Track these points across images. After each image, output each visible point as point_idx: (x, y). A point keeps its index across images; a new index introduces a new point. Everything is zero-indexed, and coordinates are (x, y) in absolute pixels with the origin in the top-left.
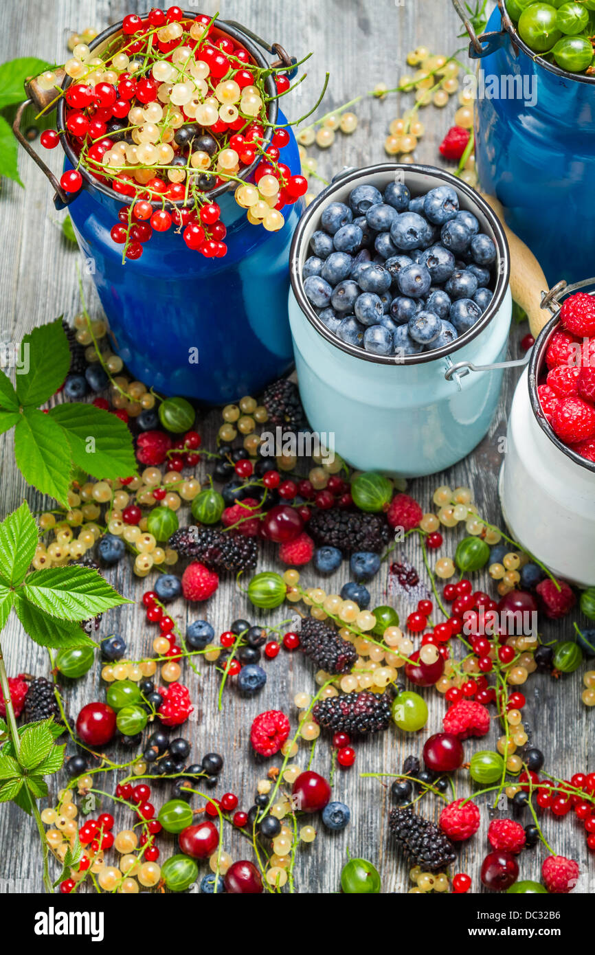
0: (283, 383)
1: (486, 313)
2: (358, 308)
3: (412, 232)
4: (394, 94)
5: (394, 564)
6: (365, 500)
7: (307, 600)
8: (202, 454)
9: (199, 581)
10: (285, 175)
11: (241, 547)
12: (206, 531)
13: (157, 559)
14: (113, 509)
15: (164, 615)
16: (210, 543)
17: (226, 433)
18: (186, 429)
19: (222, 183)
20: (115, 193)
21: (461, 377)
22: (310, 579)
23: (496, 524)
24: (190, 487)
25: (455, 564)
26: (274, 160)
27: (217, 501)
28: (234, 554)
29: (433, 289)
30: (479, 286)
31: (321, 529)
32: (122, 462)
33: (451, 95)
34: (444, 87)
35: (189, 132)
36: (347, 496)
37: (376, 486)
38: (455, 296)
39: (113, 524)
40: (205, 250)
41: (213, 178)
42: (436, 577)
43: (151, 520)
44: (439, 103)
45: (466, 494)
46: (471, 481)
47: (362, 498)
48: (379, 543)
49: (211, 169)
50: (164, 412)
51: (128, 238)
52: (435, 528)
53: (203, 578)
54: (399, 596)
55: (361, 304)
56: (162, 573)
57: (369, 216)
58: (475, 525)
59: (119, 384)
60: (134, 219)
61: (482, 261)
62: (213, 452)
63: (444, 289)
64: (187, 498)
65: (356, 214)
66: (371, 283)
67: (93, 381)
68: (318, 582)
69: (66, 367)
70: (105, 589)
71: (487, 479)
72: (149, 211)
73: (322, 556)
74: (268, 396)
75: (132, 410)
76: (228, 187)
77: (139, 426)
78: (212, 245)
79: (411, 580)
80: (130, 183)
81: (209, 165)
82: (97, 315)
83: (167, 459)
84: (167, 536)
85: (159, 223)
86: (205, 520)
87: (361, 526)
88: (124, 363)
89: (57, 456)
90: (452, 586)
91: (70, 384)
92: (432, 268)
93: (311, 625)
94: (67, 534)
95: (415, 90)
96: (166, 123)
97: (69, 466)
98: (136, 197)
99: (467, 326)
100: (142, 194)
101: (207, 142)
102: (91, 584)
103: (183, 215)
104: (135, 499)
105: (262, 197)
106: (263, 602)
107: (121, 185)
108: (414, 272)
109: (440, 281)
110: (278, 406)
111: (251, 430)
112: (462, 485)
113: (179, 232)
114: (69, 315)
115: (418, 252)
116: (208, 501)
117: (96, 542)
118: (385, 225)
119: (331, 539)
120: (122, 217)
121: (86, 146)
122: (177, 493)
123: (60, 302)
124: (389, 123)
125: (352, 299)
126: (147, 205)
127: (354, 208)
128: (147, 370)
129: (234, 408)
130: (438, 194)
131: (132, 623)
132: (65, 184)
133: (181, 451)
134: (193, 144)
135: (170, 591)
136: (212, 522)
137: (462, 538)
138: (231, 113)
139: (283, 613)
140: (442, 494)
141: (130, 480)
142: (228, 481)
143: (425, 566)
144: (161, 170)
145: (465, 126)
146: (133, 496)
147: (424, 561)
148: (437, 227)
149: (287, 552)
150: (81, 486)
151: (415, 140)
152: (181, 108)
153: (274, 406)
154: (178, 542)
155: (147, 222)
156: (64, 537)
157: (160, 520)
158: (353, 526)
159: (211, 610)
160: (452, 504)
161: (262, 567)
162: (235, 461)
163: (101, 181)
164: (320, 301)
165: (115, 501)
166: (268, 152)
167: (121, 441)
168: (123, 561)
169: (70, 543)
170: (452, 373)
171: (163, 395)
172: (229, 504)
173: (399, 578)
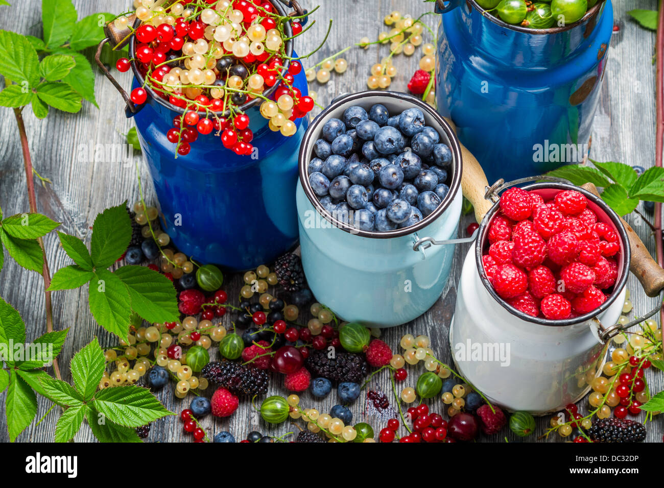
0: (289, 256)
1: (444, 202)
2: (350, 195)
3: (390, 141)
4: (375, 46)
5: (370, 392)
6: (349, 343)
7: (305, 418)
8: (227, 307)
9: (224, 401)
10: (298, 96)
11: (256, 377)
12: (231, 365)
13: (192, 385)
14: (160, 347)
15: (197, 427)
16: (233, 373)
17: (245, 293)
18: (217, 288)
19: (250, 99)
20: (172, 105)
21: (425, 249)
22: (307, 402)
23: (446, 363)
24: (218, 331)
25: (416, 393)
26: (290, 84)
27: (239, 342)
28: (251, 382)
29: (404, 184)
30: (439, 182)
31: (316, 364)
32: (168, 310)
33: (416, 47)
34: (411, 41)
35: (227, 61)
36: (336, 340)
37: (358, 333)
38: (421, 189)
39: (161, 357)
40: (237, 149)
41: (245, 95)
42: (402, 402)
43: (189, 355)
44: (408, 53)
45: (425, 340)
46: (428, 331)
47: (348, 341)
48: (360, 375)
49: (243, 89)
50: (200, 276)
51: (180, 139)
52: (402, 366)
53: (227, 400)
54: (374, 416)
55: (352, 193)
56: (196, 396)
57: (358, 129)
58: (432, 364)
59: (166, 254)
60: (185, 124)
61: (441, 163)
62: (236, 306)
63: (413, 184)
64: (216, 340)
65: (349, 128)
66: (359, 178)
67: (147, 251)
68: (313, 404)
69: (128, 239)
70: (155, 403)
71: (441, 330)
72: (196, 119)
73: (317, 385)
74: (278, 265)
75: (176, 274)
76: (255, 103)
77: (181, 286)
78: (243, 146)
79: (382, 404)
80: (183, 98)
81: (241, 86)
82: (151, 204)
83: (202, 310)
84: (201, 368)
85: (203, 128)
86: (229, 356)
87: (347, 363)
88: (171, 239)
89: (121, 305)
90: (414, 409)
91: (130, 254)
92: (405, 168)
93: (308, 436)
94: (125, 365)
95: (390, 43)
96: (210, 54)
97: (130, 312)
98: (187, 109)
99: (430, 211)
100: (191, 106)
101: (241, 69)
102: (145, 400)
103: (222, 122)
104: (177, 340)
105: (280, 111)
106: (272, 419)
107: (176, 99)
108: (391, 170)
109: (410, 178)
110: (285, 272)
111: (265, 290)
112: (422, 334)
113: (218, 135)
114: (130, 203)
115: (394, 156)
116: (232, 342)
117: (146, 371)
118: (370, 135)
119: (324, 371)
120: (176, 123)
121: (150, 70)
122: (209, 336)
123: (123, 193)
124: (370, 67)
125: (345, 189)
126: (195, 114)
127: (347, 123)
128: (188, 244)
129: (253, 274)
130: (410, 114)
131: (173, 433)
132: (134, 98)
133: (212, 305)
134: (230, 70)
135: (202, 409)
136: (234, 358)
137: (421, 373)
138: (259, 48)
139: (286, 427)
140: (407, 340)
141: (174, 325)
142: (247, 328)
143: (394, 393)
144: (205, 89)
145: (427, 70)
146: (175, 337)
147: (393, 390)
148: (409, 138)
149: (290, 382)
150: (137, 330)
151: (390, 80)
152: (222, 43)
153: (283, 272)
154: (209, 372)
155: (194, 127)
156: (123, 367)
157: (196, 356)
158: (340, 363)
159: (233, 424)
160: (414, 348)
161: (271, 393)
162: (253, 313)
163: (160, 96)
164: (321, 191)
165: (162, 342)
166: (286, 78)
167: (168, 295)
168: (166, 386)
169: (127, 372)
170: (418, 245)
171: (199, 263)
172: (247, 344)
173: (374, 402)
